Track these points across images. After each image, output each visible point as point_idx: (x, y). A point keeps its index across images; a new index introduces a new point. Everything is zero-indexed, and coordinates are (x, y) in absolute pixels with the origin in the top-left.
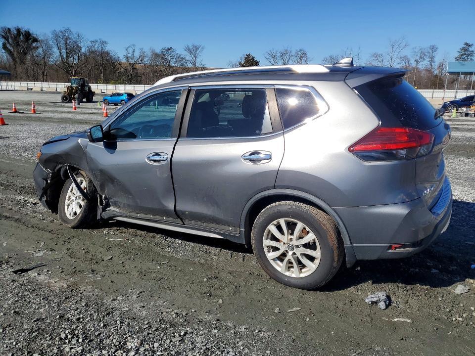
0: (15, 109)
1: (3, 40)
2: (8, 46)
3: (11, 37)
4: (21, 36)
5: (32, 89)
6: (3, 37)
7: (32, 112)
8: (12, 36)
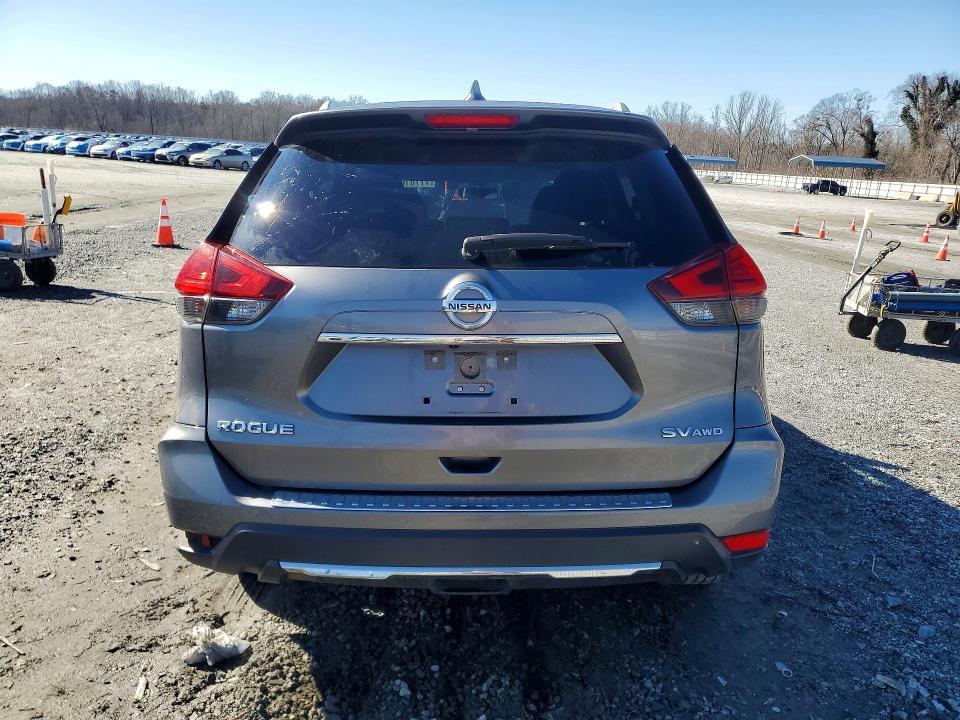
0: (797, 228)
1: (907, 101)
2: (913, 112)
3: (924, 95)
4: (946, 92)
5: (918, 198)
6: (910, 96)
7: (818, 236)
8: (927, 91)
